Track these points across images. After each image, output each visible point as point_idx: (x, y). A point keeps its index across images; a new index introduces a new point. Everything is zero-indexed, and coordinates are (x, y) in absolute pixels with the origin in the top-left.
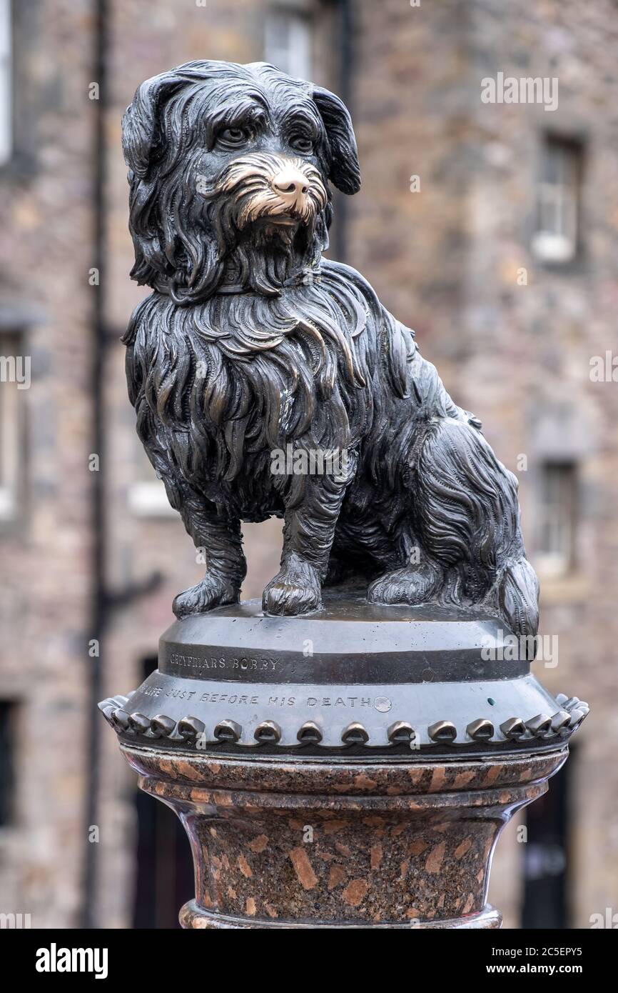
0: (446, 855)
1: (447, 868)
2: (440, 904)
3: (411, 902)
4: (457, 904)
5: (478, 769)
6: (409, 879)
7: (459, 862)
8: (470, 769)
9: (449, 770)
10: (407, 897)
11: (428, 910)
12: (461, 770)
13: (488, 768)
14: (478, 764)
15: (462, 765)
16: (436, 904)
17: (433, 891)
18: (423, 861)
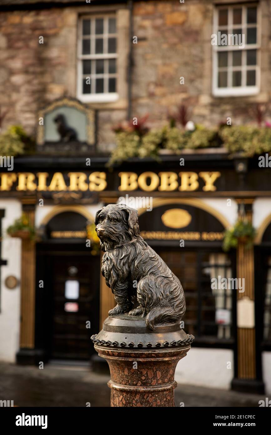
0: (128, 371)
1: (130, 374)
2: (130, 382)
3: (123, 380)
4: (135, 383)
5: (118, 352)
6: (122, 375)
7: (133, 373)
8: (116, 352)
9: (111, 351)
10: (122, 379)
11: (127, 383)
12: (114, 352)
13: (120, 352)
14: (117, 351)
15: (114, 351)
16: (128, 382)
17: (127, 379)
18: (124, 371)
